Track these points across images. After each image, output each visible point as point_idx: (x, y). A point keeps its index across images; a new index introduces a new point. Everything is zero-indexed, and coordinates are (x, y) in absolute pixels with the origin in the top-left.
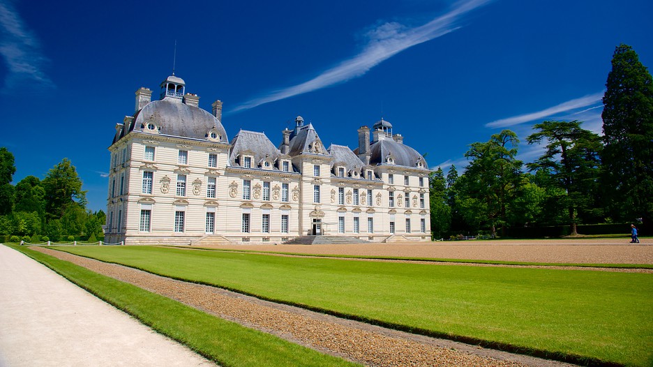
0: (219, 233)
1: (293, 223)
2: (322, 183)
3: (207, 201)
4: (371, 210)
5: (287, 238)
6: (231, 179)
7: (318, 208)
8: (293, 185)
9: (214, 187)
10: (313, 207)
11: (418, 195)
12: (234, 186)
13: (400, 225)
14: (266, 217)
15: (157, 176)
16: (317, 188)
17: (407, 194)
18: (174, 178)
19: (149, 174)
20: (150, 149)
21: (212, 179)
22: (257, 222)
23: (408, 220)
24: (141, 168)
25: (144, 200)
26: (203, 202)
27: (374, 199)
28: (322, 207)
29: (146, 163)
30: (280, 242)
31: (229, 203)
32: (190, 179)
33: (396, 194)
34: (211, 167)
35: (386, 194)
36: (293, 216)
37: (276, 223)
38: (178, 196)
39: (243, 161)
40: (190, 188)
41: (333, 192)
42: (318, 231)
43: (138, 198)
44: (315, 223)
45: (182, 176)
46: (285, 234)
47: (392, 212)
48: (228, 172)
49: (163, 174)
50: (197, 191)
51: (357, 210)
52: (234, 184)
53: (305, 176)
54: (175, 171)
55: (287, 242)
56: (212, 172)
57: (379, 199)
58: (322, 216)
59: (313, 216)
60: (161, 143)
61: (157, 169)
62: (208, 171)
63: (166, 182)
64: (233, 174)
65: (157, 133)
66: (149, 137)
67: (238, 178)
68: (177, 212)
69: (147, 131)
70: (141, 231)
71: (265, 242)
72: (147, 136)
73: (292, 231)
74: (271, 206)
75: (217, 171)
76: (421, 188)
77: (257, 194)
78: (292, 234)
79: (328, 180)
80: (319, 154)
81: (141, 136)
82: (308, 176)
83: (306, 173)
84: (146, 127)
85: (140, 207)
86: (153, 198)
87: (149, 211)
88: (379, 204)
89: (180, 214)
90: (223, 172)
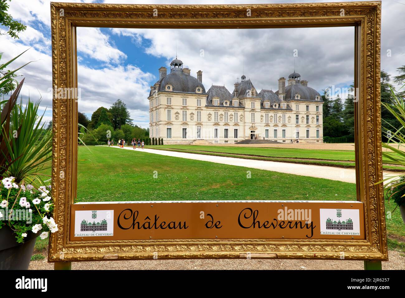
0: (203, 139)
1: (240, 134)
2: (256, 112)
3: (197, 123)
4: (284, 125)
5: (237, 141)
7: (253, 125)
8: (240, 113)
9: (200, 116)
10: (251, 125)
11: (315, 116)
13: (303, 134)
14: (226, 130)
15: (173, 112)
16: (253, 114)
17: (307, 116)
18: (181, 112)
19: (169, 111)
20: (169, 99)
21: (199, 112)
22: (221, 133)
23: (308, 131)
24: (165, 108)
25: (168, 124)
26: (195, 124)
27: (287, 120)
28: (256, 125)
29: (168, 106)
30: (234, 143)
32: (189, 112)
33: (300, 117)
35: (294, 117)
36: (240, 129)
37: (231, 133)
38: (183, 121)
39: (214, 102)
40: (188, 116)
41: (262, 116)
42: (253, 137)
43: (165, 122)
44: (252, 133)
45: (185, 112)
46: (236, 139)
47: (298, 126)
49: (175, 111)
50: (192, 118)
51: (276, 125)
52: (210, 114)
53: (246, 109)
54: (181, 109)
55: (237, 143)
56: (199, 109)
57: (289, 119)
58: (256, 129)
59: (251, 129)
60: (174, 96)
61: (173, 108)
62: (197, 108)
63: (177, 115)
64: (208, 109)
65: (172, 91)
66: (168, 93)
67: (211, 111)
68: (183, 129)
69: (167, 90)
70: (167, 138)
71: (226, 143)
72: (167, 93)
73: (239, 137)
74: (229, 124)
75: (201, 108)
76: (317, 112)
77: (221, 119)
78: (239, 139)
79: (260, 110)
80: (254, 96)
81: (164, 93)
82: (248, 109)
83: (246, 107)
84: (166, 88)
85: (166, 127)
86: (172, 122)
87: (170, 129)
88: (289, 122)
89: (184, 130)
90: (204, 109)
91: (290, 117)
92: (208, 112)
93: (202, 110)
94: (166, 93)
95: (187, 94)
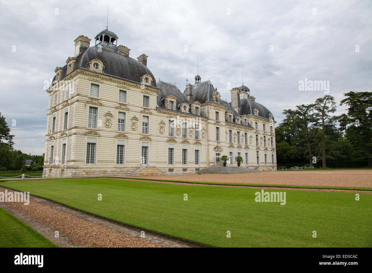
1: (202, 158)
2: (221, 126)
3: (142, 136)
4: (247, 148)
5: (198, 169)
7: (219, 145)
8: (201, 126)
9: (147, 125)
10: (216, 144)
13: (262, 159)
14: (185, 151)
15: (101, 111)
16: (217, 129)
17: (265, 137)
18: (115, 113)
19: (94, 109)
21: (145, 117)
22: (178, 156)
24: (87, 103)
25: (90, 134)
27: (248, 140)
28: (221, 145)
29: (92, 98)
30: (194, 172)
31: (159, 139)
32: (129, 116)
34: (145, 107)
35: (254, 136)
37: (191, 157)
38: (119, 132)
39: (168, 103)
40: (128, 123)
41: (226, 133)
43: (84, 131)
44: (217, 157)
45: (121, 113)
46: (197, 166)
47: (258, 149)
49: (106, 110)
50: (134, 127)
51: (240, 147)
52: (162, 123)
53: (210, 119)
54: (117, 108)
55: (199, 171)
56: (146, 111)
57: (250, 140)
58: (221, 151)
59: (216, 151)
60: (105, 82)
61: (101, 105)
62: (142, 110)
63: (109, 118)
64: (161, 114)
65: (101, 72)
66: (95, 74)
67: (164, 118)
68: (118, 146)
69: (92, 70)
70: (87, 163)
71: (184, 172)
72: (92, 74)
73: (202, 163)
74: (188, 142)
75: (150, 111)
76: (272, 133)
77: (178, 133)
78: (202, 166)
79: (224, 124)
80: (218, 103)
81: (87, 73)
82: (212, 120)
83: (210, 117)
84: (92, 65)
85: (87, 139)
86: (98, 132)
87: (94, 144)
88: (251, 144)
89: (121, 147)
90: (154, 112)
91: (251, 137)
92: (160, 119)
93: (151, 114)
94: (90, 73)
95: (128, 83)
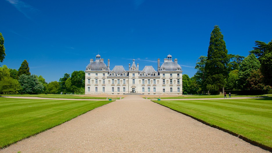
0: (106, 92)
2: (135, 78)
4: (155, 85)
5: (125, 93)
6: (109, 79)
7: (134, 85)
8: (126, 80)
9: (104, 81)
10: (132, 85)
11: (177, 80)
12: (109, 81)
13: (168, 90)
16: (134, 80)
19: (89, 79)
20: (89, 74)
21: (104, 79)
23: (171, 88)
24: (87, 78)
25: (88, 85)
26: (102, 85)
27: (156, 82)
28: (135, 85)
29: (89, 77)
30: (123, 94)
31: (108, 85)
33: (166, 80)
35: (161, 80)
36: (127, 87)
38: (96, 84)
39: (112, 74)
41: (140, 81)
42: (134, 92)
44: (133, 89)
45: (96, 79)
47: (164, 86)
48: (108, 78)
49: (92, 79)
50: (100, 83)
51: (149, 85)
62: (102, 78)
68: (96, 87)
71: (118, 94)
73: (126, 91)
74: (120, 85)
75: (105, 77)
76: (179, 77)
77: (116, 83)
79: (138, 78)
80: (134, 70)
82: (131, 77)
95: (97, 72)
